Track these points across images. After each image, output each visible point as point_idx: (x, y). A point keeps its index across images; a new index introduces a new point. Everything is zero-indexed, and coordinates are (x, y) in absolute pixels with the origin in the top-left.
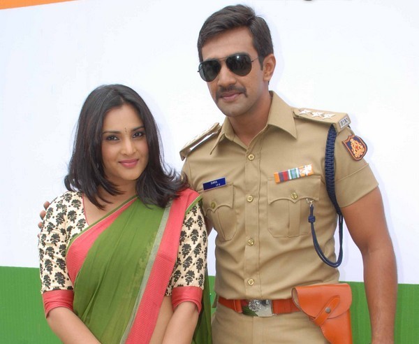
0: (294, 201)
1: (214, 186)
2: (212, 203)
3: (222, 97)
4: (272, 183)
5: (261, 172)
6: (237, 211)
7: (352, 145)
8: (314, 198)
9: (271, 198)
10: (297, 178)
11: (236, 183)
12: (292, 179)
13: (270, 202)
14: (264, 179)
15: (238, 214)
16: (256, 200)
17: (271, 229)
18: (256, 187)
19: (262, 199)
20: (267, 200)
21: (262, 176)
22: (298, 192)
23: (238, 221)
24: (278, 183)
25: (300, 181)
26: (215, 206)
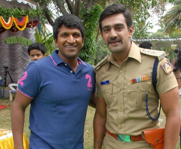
0: (139, 92)
1: (104, 83)
2: (104, 91)
3: (110, 43)
4: (129, 84)
5: (125, 78)
6: (114, 95)
7: (166, 67)
8: (148, 91)
9: (129, 91)
10: (140, 82)
11: (114, 83)
12: (138, 82)
13: (128, 92)
14: (126, 82)
15: (114, 97)
16: (122, 91)
17: (129, 104)
18: (122, 85)
19: (125, 91)
20: (127, 91)
21: (125, 80)
22: (141, 88)
23: (114, 100)
24: (132, 84)
25: (142, 83)
26: (105, 93)
